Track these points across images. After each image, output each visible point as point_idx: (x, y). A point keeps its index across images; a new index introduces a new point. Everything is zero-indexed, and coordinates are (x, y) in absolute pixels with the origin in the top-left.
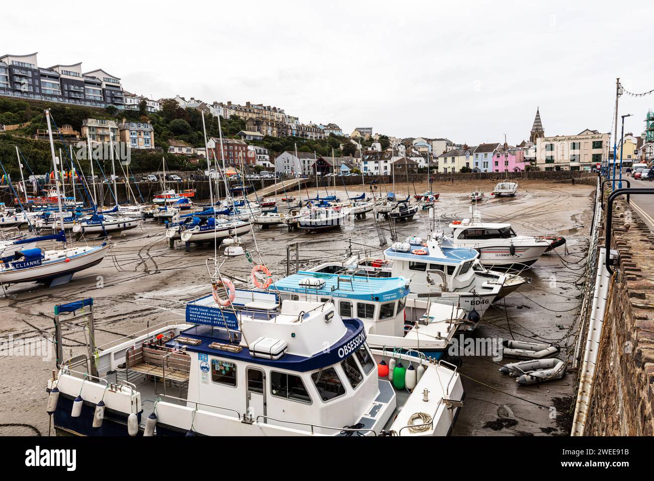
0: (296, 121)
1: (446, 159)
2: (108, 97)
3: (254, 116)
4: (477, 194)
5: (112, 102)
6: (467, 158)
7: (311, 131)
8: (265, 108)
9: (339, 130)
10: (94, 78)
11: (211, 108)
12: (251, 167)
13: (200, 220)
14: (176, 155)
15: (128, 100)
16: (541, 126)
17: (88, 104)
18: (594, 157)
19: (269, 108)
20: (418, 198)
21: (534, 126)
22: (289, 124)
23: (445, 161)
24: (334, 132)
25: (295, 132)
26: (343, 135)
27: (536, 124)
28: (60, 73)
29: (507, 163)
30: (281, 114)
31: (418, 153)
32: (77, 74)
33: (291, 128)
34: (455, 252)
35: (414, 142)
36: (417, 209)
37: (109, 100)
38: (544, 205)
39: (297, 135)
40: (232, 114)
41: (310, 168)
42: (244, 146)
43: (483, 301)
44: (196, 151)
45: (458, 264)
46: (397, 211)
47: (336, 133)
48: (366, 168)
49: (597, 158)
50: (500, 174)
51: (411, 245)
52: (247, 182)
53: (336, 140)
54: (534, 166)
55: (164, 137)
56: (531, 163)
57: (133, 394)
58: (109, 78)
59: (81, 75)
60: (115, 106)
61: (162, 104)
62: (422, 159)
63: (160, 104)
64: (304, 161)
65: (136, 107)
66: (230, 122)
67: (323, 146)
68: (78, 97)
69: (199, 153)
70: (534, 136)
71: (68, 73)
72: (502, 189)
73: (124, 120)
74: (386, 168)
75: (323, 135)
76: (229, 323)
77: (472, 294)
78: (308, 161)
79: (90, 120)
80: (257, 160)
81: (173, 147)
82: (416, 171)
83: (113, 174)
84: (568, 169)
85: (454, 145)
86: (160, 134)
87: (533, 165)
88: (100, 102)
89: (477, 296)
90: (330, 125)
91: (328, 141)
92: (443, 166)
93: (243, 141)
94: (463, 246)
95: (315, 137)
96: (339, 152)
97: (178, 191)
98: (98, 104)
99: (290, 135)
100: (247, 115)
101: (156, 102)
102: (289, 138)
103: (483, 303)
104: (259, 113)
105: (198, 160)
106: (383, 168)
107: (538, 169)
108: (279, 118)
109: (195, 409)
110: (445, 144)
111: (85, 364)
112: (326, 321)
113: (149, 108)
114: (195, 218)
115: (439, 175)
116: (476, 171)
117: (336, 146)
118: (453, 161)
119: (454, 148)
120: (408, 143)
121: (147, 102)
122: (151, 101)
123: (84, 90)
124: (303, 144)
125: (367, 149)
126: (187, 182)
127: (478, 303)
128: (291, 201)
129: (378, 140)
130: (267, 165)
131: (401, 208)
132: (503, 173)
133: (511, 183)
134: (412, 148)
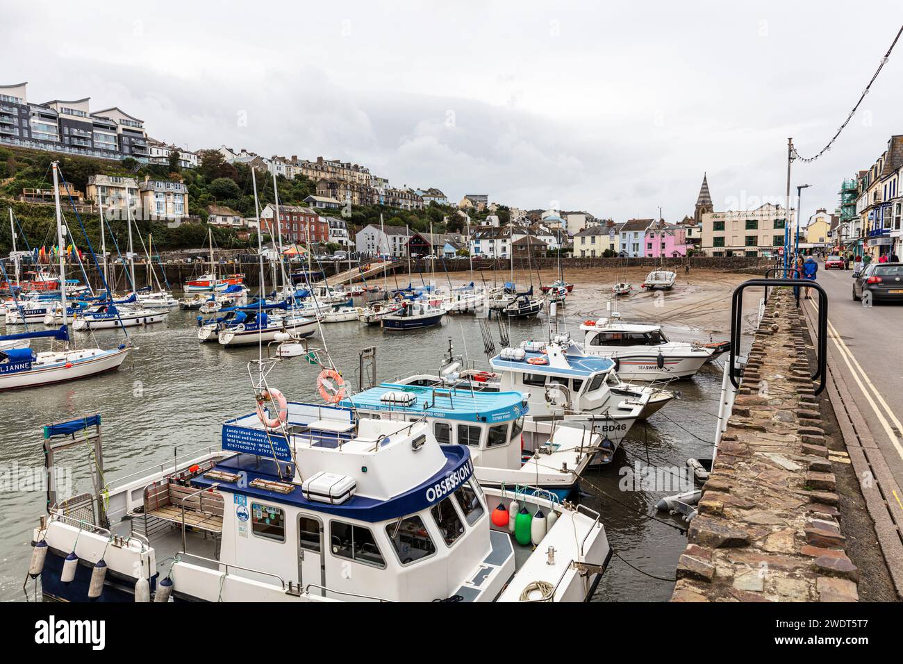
0: (385, 184)
1: (583, 238)
2: (126, 145)
3: (328, 176)
4: (622, 286)
5: (132, 153)
6: (612, 238)
7: (405, 198)
8: (343, 165)
9: (443, 196)
10: (107, 119)
11: (269, 163)
12: (322, 245)
13: (247, 316)
14: (219, 227)
15: (154, 150)
16: (709, 197)
17: (97, 155)
18: (776, 239)
19: (349, 166)
20: (545, 290)
21: (700, 197)
22: (376, 188)
23: (583, 242)
24: (436, 200)
25: (383, 199)
26: (448, 205)
27: (702, 195)
28: (59, 111)
29: (663, 245)
30: (365, 175)
31: (547, 230)
32: (82, 114)
33: (378, 194)
34: (584, 362)
35: (543, 215)
36: (542, 304)
37: (127, 150)
38: (709, 301)
39: (386, 203)
40: (298, 173)
41: (403, 247)
42: (313, 216)
43: (619, 426)
44: (246, 222)
45: (586, 377)
46: (515, 307)
47: (439, 201)
48: (477, 249)
49: (779, 240)
50: (653, 260)
51: (527, 351)
52: (315, 266)
53: (439, 210)
54: (699, 250)
55: (202, 203)
56: (694, 246)
57: (143, 550)
58: (129, 119)
59: (88, 115)
60: (135, 159)
61: (202, 157)
62: (553, 238)
63: (198, 157)
64: (395, 238)
65: (164, 160)
66: (294, 184)
67: (420, 218)
68: (83, 145)
69: (251, 225)
70: (700, 211)
71: (70, 112)
72: (656, 279)
73: (147, 178)
74: (504, 249)
75: (421, 203)
76: (279, 452)
77: (603, 417)
78: (401, 238)
79: (98, 177)
80: (331, 236)
81: (215, 216)
82: (544, 253)
83: (129, 251)
84: (742, 254)
85: (596, 220)
86: (197, 197)
87: (697, 248)
88: (114, 152)
89: (611, 419)
90: (430, 190)
91: (427, 212)
92: (581, 247)
93: (311, 210)
94: (596, 355)
95: (411, 207)
96: (442, 227)
97: (220, 276)
98: (112, 155)
99: (376, 202)
100: (318, 175)
101: (193, 154)
102: (374, 207)
103: (619, 429)
104: (334, 173)
105: (249, 234)
106: (500, 250)
107: (704, 254)
108: (362, 180)
109: (224, 574)
110: (584, 219)
111: (90, 507)
112: (414, 449)
113: (183, 162)
114: (239, 313)
115: (575, 259)
116: (623, 256)
117: (438, 219)
118: (593, 241)
119: (596, 224)
120: (535, 216)
121: (181, 154)
122: (186, 152)
123: (92, 135)
124: (394, 216)
125: (480, 224)
126: (232, 264)
127: (612, 428)
128: (374, 291)
129: (495, 212)
130: (344, 242)
131: (521, 303)
132: (659, 259)
133: (667, 273)
134: (540, 223)
